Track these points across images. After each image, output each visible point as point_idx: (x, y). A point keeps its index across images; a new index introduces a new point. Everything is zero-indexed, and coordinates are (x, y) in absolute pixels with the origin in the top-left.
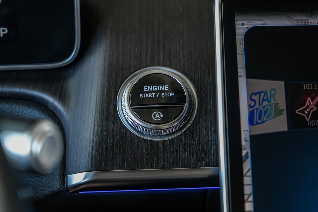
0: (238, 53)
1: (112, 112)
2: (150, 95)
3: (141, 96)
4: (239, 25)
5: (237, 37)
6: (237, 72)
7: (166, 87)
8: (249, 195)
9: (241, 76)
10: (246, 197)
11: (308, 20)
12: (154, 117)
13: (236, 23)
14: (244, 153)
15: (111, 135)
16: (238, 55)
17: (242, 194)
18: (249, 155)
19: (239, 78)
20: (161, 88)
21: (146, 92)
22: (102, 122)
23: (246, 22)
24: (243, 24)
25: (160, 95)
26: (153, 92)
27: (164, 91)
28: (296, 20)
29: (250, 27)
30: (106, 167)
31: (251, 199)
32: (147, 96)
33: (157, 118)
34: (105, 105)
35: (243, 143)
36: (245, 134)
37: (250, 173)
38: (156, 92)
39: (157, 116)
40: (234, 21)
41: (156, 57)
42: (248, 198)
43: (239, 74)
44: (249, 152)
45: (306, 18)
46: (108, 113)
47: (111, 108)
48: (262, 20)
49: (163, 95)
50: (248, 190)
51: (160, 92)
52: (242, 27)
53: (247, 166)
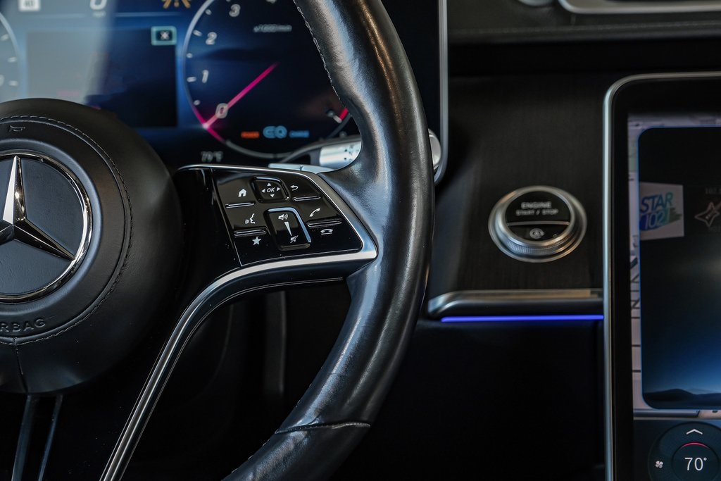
0: (629, 155)
2: (529, 212)
3: (518, 213)
4: (632, 126)
5: (629, 139)
6: (628, 175)
7: (548, 205)
8: (636, 302)
9: (632, 180)
10: (632, 303)
11: (714, 120)
12: (534, 233)
13: (629, 124)
14: (632, 258)
16: (629, 158)
17: (629, 301)
18: (639, 261)
19: (630, 182)
20: (542, 205)
21: (524, 210)
23: (641, 123)
24: (637, 125)
25: (541, 212)
26: (533, 209)
27: (546, 209)
28: (702, 121)
29: (646, 128)
31: (638, 305)
32: (526, 213)
33: (536, 237)
35: (632, 248)
36: (634, 239)
37: (638, 279)
38: (536, 210)
40: (627, 121)
42: (635, 304)
43: (630, 177)
44: (639, 257)
45: (712, 118)
49: (544, 212)
50: (635, 296)
51: (541, 209)
52: (636, 127)
53: (635, 272)
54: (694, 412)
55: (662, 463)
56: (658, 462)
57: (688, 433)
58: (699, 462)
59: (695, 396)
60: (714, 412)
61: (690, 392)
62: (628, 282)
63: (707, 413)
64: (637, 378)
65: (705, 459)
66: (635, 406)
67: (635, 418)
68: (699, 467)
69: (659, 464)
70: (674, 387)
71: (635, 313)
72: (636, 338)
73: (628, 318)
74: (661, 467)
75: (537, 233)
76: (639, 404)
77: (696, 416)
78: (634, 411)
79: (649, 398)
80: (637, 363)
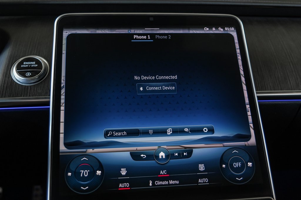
0: (63, 44)
1: (8, 74)
2: (26, 66)
3: (22, 66)
4: (64, 33)
5: (63, 38)
6: (62, 52)
7: (34, 63)
8: (63, 103)
9: (64, 54)
10: (61, 104)
11: (96, 31)
12: (27, 74)
13: (64, 32)
14: (62, 85)
15: (7, 83)
16: (63, 45)
18: (65, 86)
19: (63, 55)
20: (32, 63)
21: (24, 65)
22: (3, 78)
23: (68, 32)
24: (67, 32)
25: (31, 66)
26: (28, 64)
28: (91, 31)
29: (70, 33)
30: (2, 96)
31: (64, 105)
32: (25, 66)
33: (28, 75)
34: (6, 71)
35: (62, 81)
36: (63, 78)
37: (64, 94)
39: (28, 74)
40: (63, 31)
41: (33, 52)
42: (62, 105)
43: (63, 53)
44: (65, 85)
45: (95, 30)
46: (6, 74)
47: (8, 72)
48: (75, 31)
49: (32, 66)
50: (63, 101)
51: (31, 65)
52: (66, 33)
53: (63, 91)
54: (84, 150)
55: (71, 174)
56: (69, 173)
57: (82, 160)
58: (86, 172)
59: (85, 143)
60: (93, 150)
61: (83, 141)
62: (60, 95)
63: (90, 151)
64: (62, 136)
65: (89, 171)
66: (61, 149)
67: (60, 154)
68: (86, 175)
69: (70, 174)
70: (77, 140)
71: (62, 108)
72: (62, 119)
73: (59, 110)
74: (70, 175)
75: (29, 74)
76: (62, 148)
77: (85, 152)
78: (60, 151)
79: (66, 145)
80: (62, 130)
